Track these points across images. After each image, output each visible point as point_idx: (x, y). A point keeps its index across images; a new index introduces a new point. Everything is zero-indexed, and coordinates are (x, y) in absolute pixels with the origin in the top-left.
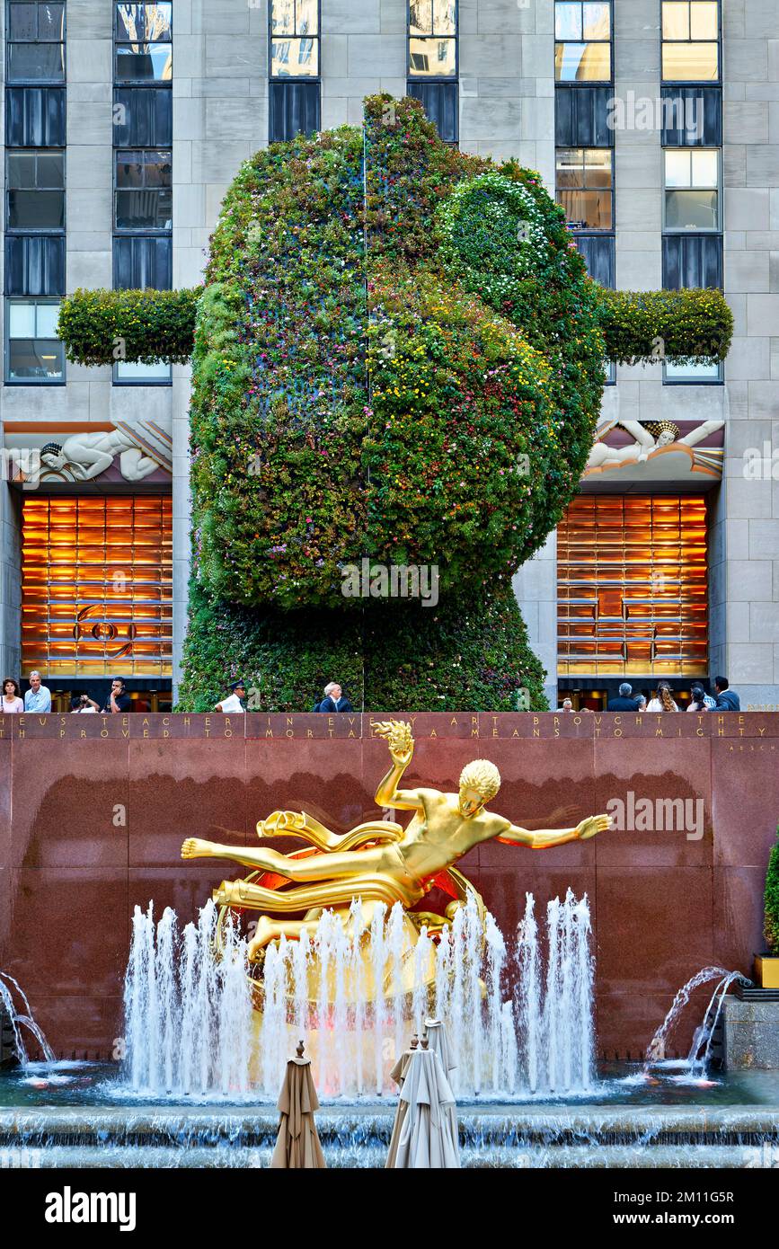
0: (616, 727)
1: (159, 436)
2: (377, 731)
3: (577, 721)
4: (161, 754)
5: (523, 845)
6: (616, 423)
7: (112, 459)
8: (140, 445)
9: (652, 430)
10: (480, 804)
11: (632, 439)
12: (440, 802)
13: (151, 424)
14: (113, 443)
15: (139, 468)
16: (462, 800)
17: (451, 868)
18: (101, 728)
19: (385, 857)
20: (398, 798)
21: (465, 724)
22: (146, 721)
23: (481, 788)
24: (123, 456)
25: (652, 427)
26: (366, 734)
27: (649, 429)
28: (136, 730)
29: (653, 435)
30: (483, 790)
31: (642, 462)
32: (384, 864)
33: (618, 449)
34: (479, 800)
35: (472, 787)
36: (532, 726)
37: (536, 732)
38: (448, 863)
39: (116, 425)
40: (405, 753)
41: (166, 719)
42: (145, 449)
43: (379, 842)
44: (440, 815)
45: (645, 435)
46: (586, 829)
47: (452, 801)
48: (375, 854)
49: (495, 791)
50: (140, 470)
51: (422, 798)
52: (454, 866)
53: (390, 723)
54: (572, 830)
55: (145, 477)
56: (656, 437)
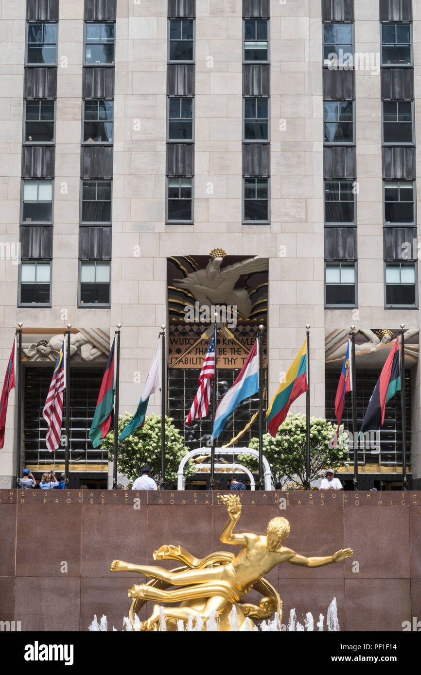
0: (356, 499)
1: (103, 336)
2: (221, 500)
3: (334, 496)
4: (100, 513)
5: (304, 565)
6: (358, 330)
7: (76, 348)
8: (92, 341)
9: (378, 334)
10: (278, 542)
11: (367, 339)
12: (256, 541)
13: (99, 329)
14: (77, 340)
15: (92, 354)
16: (269, 540)
17: (262, 578)
18: (67, 498)
19: (225, 572)
20: (233, 538)
21: (271, 497)
22: (92, 494)
23: (279, 533)
24: (83, 348)
25: (378, 332)
26: (215, 503)
27: (377, 334)
28: (86, 500)
29: (379, 337)
30: (280, 533)
31: (373, 352)
32: (225, 576)
33: (359, 345)
34: (278, 540)
35: (274, 533)
36: (309, 499)
37: (311, 502)
38: (261, 575)
39: (79, 330)
40: (236, 513)
41: (103, 493)
42: (95, 343)
43: (222, 563)
44: (256, 548)
45: (375, 337)
46: (338, 557)
47: (263, 541)
48: (220, 569)
49: (287, 535)
50: (92, 355)
51: (246, 538)
52: (264, 577)
53: (228, 496)
54: (331, 557)
55: (95, 359)
56: (381, 338)
